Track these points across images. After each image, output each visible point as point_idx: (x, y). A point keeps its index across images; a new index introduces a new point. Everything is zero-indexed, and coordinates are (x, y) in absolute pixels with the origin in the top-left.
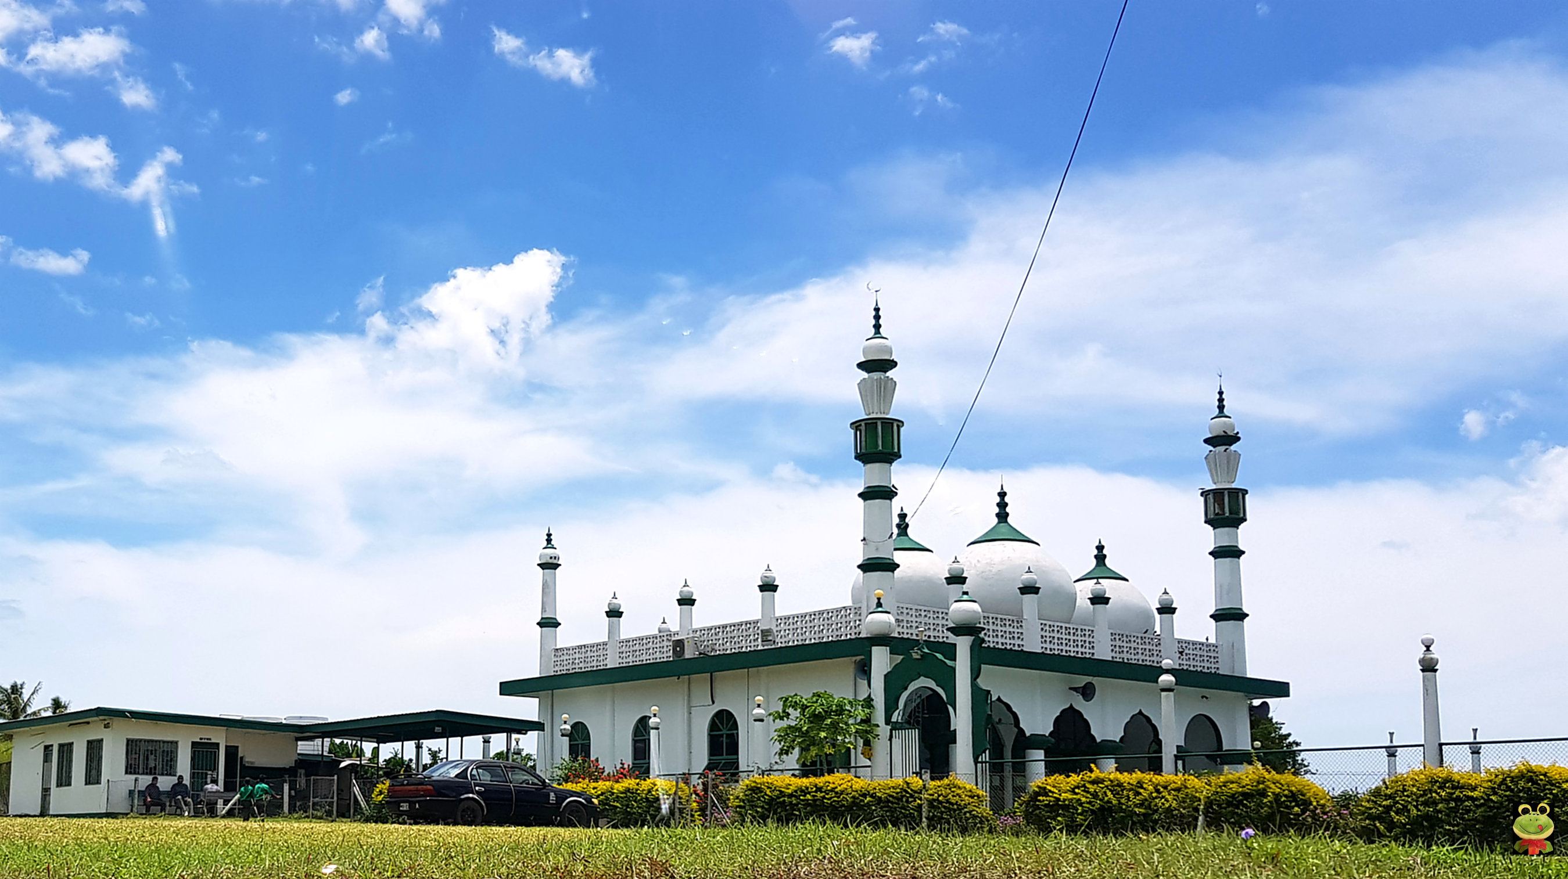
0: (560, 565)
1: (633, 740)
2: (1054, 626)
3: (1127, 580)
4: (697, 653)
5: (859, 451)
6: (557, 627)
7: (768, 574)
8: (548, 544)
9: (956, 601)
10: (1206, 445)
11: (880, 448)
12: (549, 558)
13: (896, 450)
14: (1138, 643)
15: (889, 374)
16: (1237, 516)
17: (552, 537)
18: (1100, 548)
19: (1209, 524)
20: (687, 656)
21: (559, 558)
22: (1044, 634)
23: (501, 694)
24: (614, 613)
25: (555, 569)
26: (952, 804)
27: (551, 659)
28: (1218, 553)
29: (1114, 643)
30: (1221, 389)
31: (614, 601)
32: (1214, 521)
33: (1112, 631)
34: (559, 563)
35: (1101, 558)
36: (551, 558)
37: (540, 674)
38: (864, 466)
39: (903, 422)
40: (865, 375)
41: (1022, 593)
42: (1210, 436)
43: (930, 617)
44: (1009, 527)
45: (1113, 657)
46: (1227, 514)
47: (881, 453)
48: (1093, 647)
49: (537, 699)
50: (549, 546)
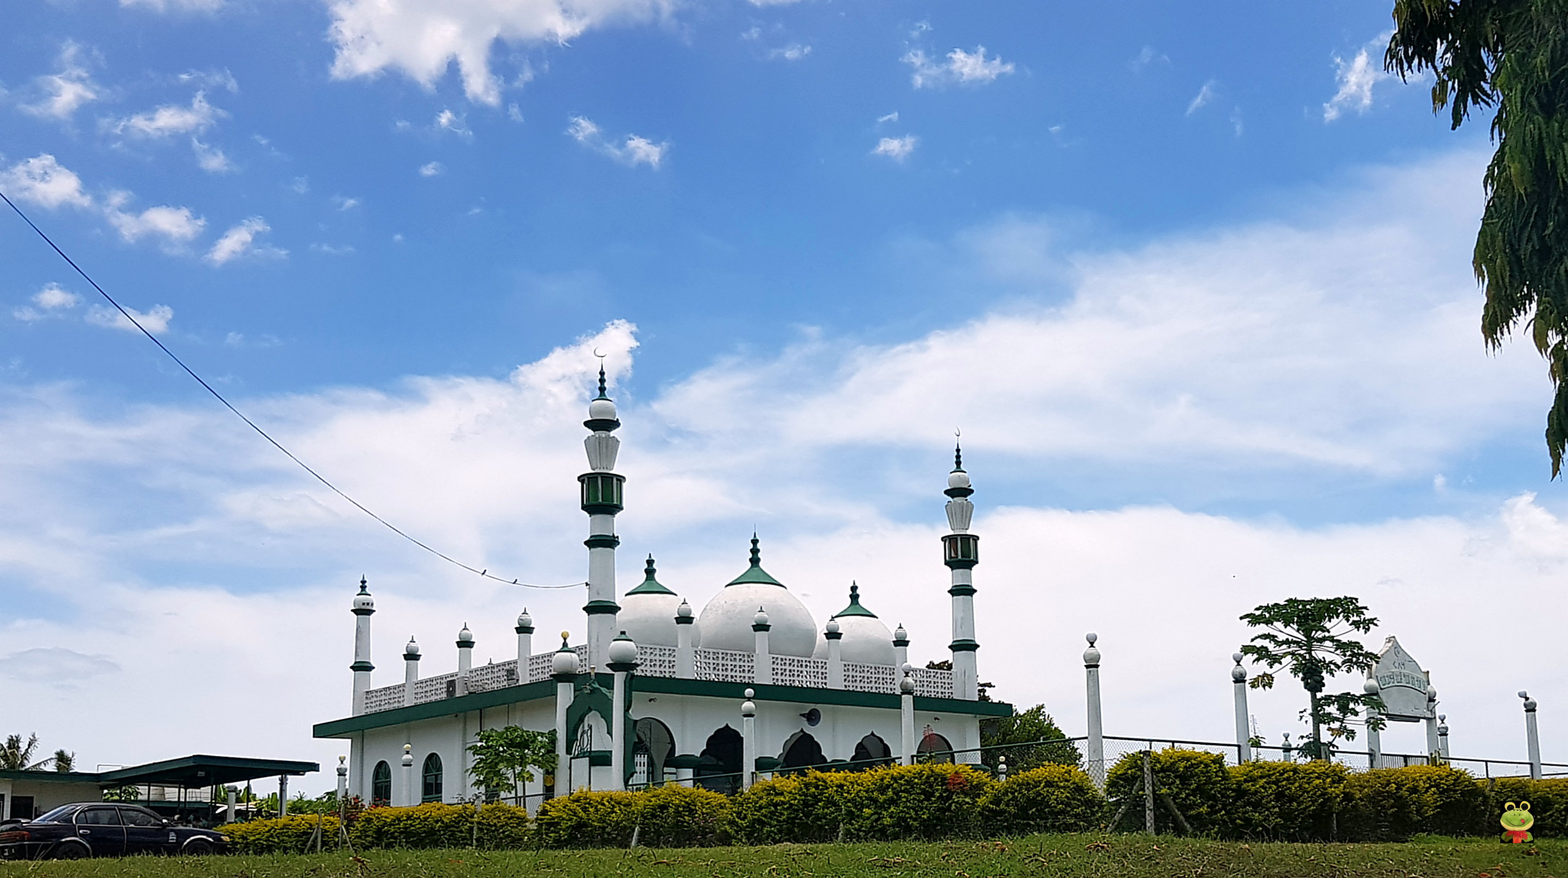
0: (374, 611)
1: (423, 776)
2: (786, 659)
3: (877, 618)
4: (467, 692)
5: (585, 503)
6: (371, 670)
7: (524, 617)
8: (362, 591)
9: (615, 640)
10: (946, 496)
11: (600, 500)
12: (361, 604)
13: (619, 503)
14: (871, 673)
15: (612, 434)
16: (968, 559)
17: (366, 584)
18: (854, 588)
19: (948, 566)
20: (457, 695)
21: (372, 604)
22: (775, 666)
23: (314, 737)
24: (412, 656)
25: (369, 615)
26: (491, 826)
27: (363, 701)
28: (956, 591)
29: (847, 673)
30: (958, 447)
31: (412, 644)
32: (952, 563)
33: (845, 663)
34: (373, 609)
35: (854, 597)
36: (364, 604)
37: (353, 714)
38: (590, 516)
39: (624, 478)
40: (591, 432)
41: (755, 630)
42: (949, 488)
43: (656, 654)
44: (760, 572)
45: (846, 686)
46: (960, 557)
47: (600, 505)
48: (825, 677)
49: (350, 740)
50: (364, 592)
